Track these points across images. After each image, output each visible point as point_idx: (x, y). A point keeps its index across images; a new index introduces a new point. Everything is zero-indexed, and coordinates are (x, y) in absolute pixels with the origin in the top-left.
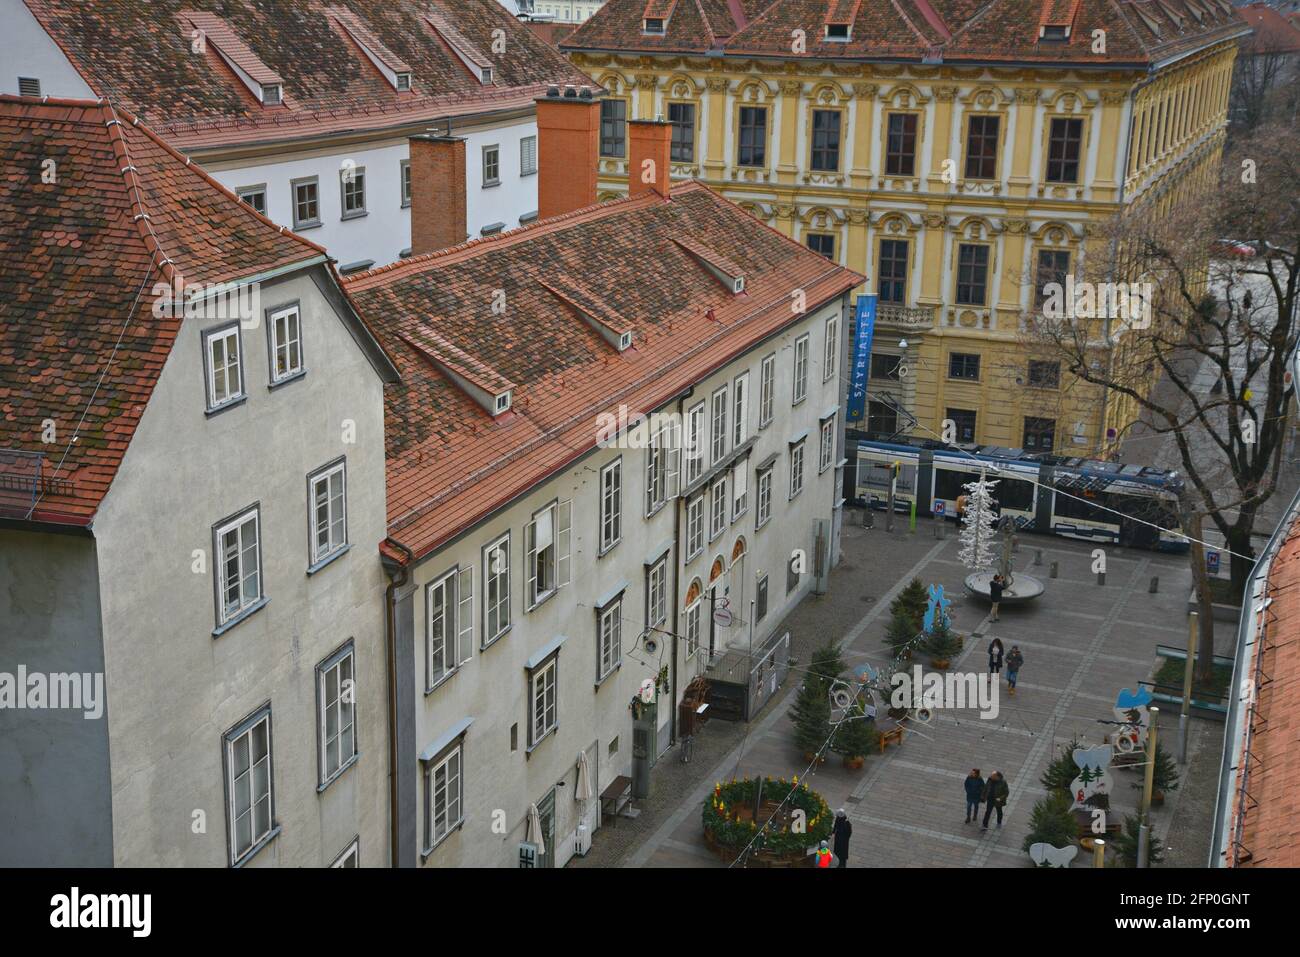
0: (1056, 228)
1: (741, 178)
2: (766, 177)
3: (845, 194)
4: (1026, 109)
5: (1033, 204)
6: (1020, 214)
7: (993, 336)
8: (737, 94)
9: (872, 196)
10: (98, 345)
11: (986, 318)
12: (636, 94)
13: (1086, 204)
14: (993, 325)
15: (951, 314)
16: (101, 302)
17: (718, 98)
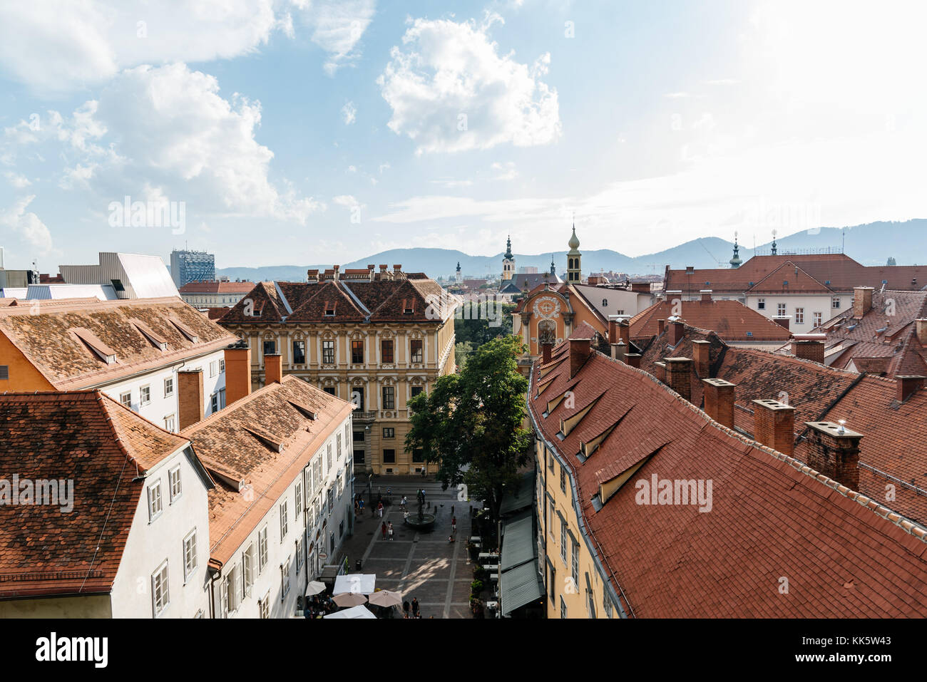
0: (417, 379)
1: (296, 368)
2: (306, 367)
3: (338, 371)
4: (402, 337)
5: (408, 371)
6: (403, 375)
7: (399, 420)
8: (292, 337)
9: (348, 371)
10: (103, 502)
11: (395, 414)
12: (250, 339)
13: (426, 370)
14: (398, 416)
15: (382, 414)
16: (103, 481)
17: (284, 339)
